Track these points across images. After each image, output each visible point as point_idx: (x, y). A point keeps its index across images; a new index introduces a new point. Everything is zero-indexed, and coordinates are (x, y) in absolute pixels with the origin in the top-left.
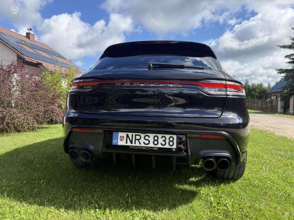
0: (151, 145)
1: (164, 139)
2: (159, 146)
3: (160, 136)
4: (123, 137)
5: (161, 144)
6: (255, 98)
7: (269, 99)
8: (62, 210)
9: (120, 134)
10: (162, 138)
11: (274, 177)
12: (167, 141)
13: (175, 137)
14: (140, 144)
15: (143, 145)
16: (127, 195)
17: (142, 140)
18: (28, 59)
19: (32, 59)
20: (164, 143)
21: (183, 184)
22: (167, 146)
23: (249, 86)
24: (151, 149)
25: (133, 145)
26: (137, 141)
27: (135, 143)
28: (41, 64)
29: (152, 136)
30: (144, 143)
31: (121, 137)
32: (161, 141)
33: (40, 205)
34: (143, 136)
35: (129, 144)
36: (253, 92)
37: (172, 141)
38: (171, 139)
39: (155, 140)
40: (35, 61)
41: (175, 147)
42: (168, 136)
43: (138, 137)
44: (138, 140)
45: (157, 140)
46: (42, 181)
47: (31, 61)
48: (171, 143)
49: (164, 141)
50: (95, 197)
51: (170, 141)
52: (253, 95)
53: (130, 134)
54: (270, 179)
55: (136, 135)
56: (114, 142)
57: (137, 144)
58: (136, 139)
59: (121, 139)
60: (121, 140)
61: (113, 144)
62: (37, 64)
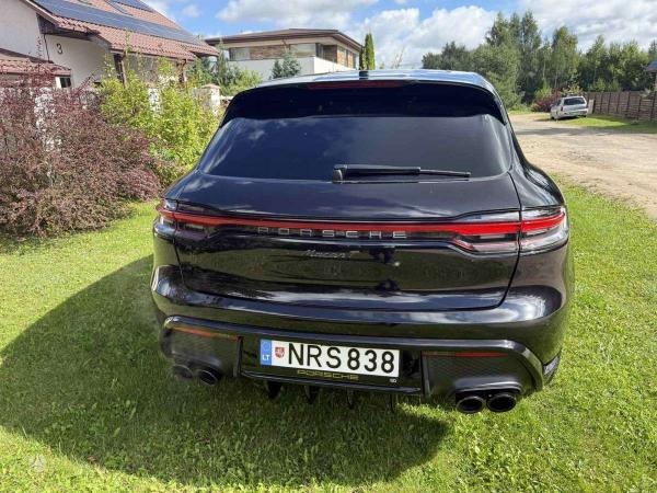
0: (344, 368)
1: (371, 356)
2: (362, 371)
3: (362, 351)
4: (283, 349)
5: (366, 367)
6: (616, 83)
7: (649, 91)
8: (173, 484)
9: (275, 344)
10: (367, 353)
11: (621, 377)
12: (379, 361)
13: (396, 353)
14: (320, 365)
15: (325, 368)
16: (301, 440)
17: (324, 358)
18: (63, 23)
19: (72, 22)
20: (371, 365)
21: (418, 405)
22: (379, 372)
23: (604, 51)
24: (344, 378)
25: (305, 366)
26: (312, 359)
27: (309, 364)
28: (96, 34)
29: (345, 350)
30: (328, 363)
31: (277, 348)
32: (365, 359)
33: (128, 472)
34: (325, 349)
35: (295, 364)
36: (612, 68)
37: (391, 362)
38: (388, 358)
39: (351, 359)
40: (80, 27)
41: (395, 373)
42: (379, 352)
43: (314, 351)
44: (316, 357)
45: (356, 359)
46: (128, 402)
47: (72, 28)
48: (388, 367)
49: (373, 361)
50: (236, 447)
51: (385, 362)
52: (611, 75)
53: (297, 346)
54: (610, 384)
55: (309, 347)
56: (264, 359)
57: (314, 366)
58: (309, 356)
59: (278, 354)
60: (279, 356)
61: (262, 363)
62: (87, 34)
